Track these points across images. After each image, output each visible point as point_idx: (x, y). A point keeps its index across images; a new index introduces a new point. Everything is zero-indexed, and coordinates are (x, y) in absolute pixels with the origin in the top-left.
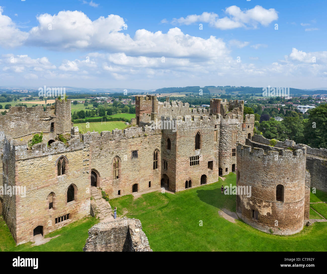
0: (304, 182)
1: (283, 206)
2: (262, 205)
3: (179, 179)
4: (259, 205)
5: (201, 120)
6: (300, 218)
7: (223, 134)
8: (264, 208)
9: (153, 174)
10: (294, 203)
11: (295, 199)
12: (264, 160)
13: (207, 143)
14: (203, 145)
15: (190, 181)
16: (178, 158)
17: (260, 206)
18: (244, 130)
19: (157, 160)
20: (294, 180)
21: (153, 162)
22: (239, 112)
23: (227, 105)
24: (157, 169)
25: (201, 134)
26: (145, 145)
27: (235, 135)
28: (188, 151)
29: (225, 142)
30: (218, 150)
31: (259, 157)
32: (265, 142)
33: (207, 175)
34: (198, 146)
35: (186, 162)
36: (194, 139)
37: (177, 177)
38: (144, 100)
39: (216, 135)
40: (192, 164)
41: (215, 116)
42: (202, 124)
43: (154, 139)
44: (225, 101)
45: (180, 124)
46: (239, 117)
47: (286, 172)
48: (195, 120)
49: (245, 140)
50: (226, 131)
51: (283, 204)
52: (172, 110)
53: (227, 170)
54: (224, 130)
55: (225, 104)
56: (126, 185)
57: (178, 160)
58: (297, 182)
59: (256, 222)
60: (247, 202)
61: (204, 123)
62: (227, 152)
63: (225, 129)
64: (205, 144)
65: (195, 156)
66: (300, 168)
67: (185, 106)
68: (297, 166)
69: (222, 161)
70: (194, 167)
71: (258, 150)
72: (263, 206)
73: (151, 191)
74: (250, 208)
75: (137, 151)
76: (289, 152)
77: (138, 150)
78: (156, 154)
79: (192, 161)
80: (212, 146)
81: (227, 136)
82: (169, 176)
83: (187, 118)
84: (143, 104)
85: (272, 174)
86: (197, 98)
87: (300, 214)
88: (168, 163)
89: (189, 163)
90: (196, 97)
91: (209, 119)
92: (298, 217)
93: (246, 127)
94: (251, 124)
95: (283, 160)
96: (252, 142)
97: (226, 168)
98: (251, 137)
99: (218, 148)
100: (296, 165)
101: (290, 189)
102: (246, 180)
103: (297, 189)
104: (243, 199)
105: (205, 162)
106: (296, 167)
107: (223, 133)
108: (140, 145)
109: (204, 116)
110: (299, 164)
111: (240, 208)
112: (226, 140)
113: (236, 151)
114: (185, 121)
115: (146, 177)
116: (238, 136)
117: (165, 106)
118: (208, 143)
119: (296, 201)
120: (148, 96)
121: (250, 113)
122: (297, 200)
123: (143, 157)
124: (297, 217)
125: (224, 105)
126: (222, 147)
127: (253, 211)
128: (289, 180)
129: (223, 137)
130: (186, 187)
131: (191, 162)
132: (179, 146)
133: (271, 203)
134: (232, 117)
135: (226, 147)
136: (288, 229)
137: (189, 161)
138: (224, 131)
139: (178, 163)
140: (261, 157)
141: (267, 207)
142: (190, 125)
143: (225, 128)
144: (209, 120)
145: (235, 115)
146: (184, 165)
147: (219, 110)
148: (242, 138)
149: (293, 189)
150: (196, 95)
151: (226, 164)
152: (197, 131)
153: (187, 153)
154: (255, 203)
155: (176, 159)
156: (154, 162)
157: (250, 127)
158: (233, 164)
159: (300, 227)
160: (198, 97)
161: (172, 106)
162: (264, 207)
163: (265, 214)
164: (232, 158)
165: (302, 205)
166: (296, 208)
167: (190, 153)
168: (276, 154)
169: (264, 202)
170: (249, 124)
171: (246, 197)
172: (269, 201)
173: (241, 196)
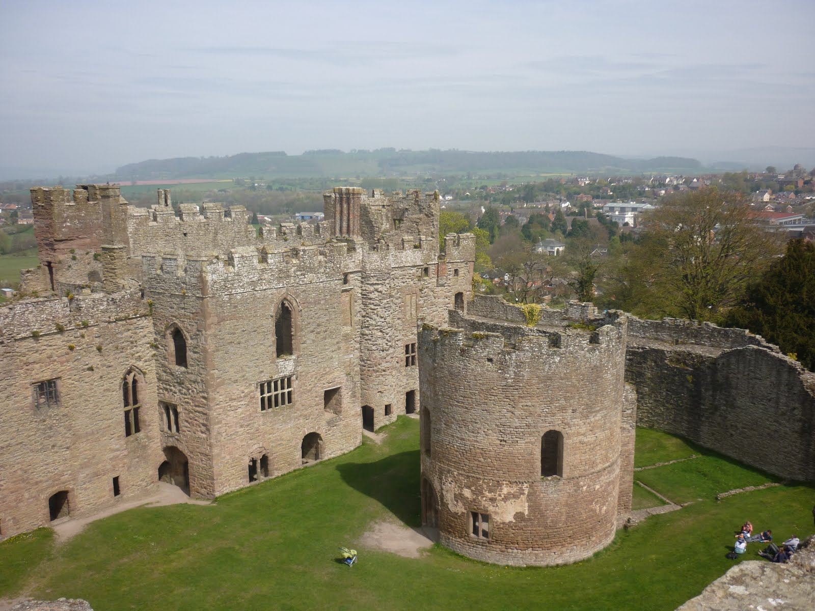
0: (619, 415)
1: (560, 488)
2: (500, 495)
3: (223, 455)
4: (489, 495)
5: (295, 261)
6: (607, 512)
7: (372, 302)
8: (505, 502)
9: (125, 453)
10: (590, 476)
11: (593, 464)
12: (503, 366)
13: (318, 333)
14: (304, 338)
15: (265, 460)
16: (218, 390)
17: (492, 500)
18: (441, 282)
19: (136, 406)
20: (592, 412)
21: (123, 412)
22: (423, 229)
23: (383, 206)
24: (141, 435)
25: (295, 304)
26: (85, 359)
27: (414, 301)
28: (250, 364)
29: (379, 326)
30: (357, 353)
31: (490, 360)
32: (507, 314)
33: (322, 432)
34: (284, 346)
35: (247, 399)
36: (270, 325)
37: (216, 451)
38: (68, 201)
39: (349, 305)
40: (266, 404)
41: (344, 244)
42: (299, 273)
43: (119, 336)
44: (377, 195)
45: (214, 277)
46: (424, 245)
47: (568, 394)
48: (269, 261)
49: (446, 315)
50: (381, 292)
51: (561, 483)
52: (185, 234)
53: (388, 410)
54: (376, 287)
55: (377, 203)
56: (21, 501)
57: (217, 396)
58: (599, 416)
59: (483, 544)
60: (455, 494)
61: (304, 269)
62: (388, 355)
63: (378, 284)
64: (312, 336)
65: (275, 377)
66: (609, 376)
67: (231, 217)
68: (601, 371)
69: (371, 385)
70: (276, 414)
71: (487, 337)
72: (503, 496)
73: (124, 507)
74: (466, 509)
75: (54, 382)
76: (579, 335)
77: (59, 378)
78: (130, 385)
79: (266, 395)
80: (337, 340)
81: (387, 305)
82: (186, 452)
83: (242, 257)
84: (67, 217)
85: (529, 404)
87: (607, 501)
88: (179, 409)
89: (256, 403)
90: (275, 187)
91: (321, 253)
92: (600, 510)
93: (450, 275)
94: (463, 265)
95: (560, 361)
96: (467, 317)
97: (386, 406)
98: (465, 302)
99: (358, 346)
100: (597, 370)
101: (581, 438)
103: (601, 435)
104: (444, 487)
105: (314, 394)
106: (598, 377)
107: (372, 296)
108: (68, 361)
109: (303, 245)
110: (607, 366)
111: (433, 515)
112: (383, 320)
113: (416, 350)
114: (233, 266)
115: (100, 466)
116: (422, 302)
117: (155, 219)
118: (321, 334)
119: (598, 469)
120: (85, 188)
121: (459, 230)
122: (600, 467)
123: (82, 399)
124: (598, 511)
125: (373, 208)
126: (370, 342)
127: (475, 514)
128: (578, 414)
129: (371, 309)
130: (252, 479)
131: (263, 400)
132: (218, 350)
133: (525, 485)
134: (401, 246)
135: (385, 340)
136: (575, 547)
137: (258, 395)
138: (376, 290)
139: (218, 406)
140: (495, 359)
141: (515, 497)
142: (254, 279)
143: (380, 282)
144: (321, 258)
145: (411, 238)
146: (240, 410)
147: (356, 224)
148: (435, 309)
149: (590, 438)
151: (386, 393)
152: (281, 298)
153: (248, 370)
154: (478, 492)
155: (211, 393)
156: (127, 414)
157: (461, 272)
158: (408, 390)
159: (607, 535)
161: (181, 219)
162: (506, 499)
163: (509, 518)
164: (404, 373)
165: (613, 476)
166: (597, 487)
167: (257, 370)
168: (540, 345)
169: (506, 484)
170: (459, 264)
171: (450, 479)
172: (521, 481)
173: (435, 478)
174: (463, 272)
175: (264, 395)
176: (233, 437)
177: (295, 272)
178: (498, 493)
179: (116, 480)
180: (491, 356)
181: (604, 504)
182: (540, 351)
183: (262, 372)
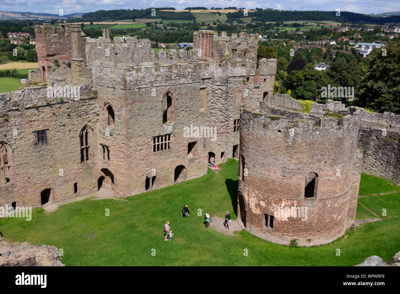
0: (352, 166)
1: (315, 204)
3: (132, 175)
4: (275, 206)
5: (175, 71)
6: (340, 219)
7: (217, 95)
9: (81, 171)
10: (332, 199)
11: (335, 192)
12: (287, 135)
13: (186, 111)
14: (178, 114)
16: (131, 140)
18: (256, 86)
19: (87, 146)
20: (336, 164)
21: (80, 149)
22: (248, 55)
23: (226, 41)
24: (89, 161)
25: (174, 95)
26: (61, 120)
27: (240, 96)
28: (149, 127)
29: (220, 109)
30: (207, 123)
31: (279, 131)
33: (186, 165)
35: (147, 145)
38: (54, 34)
39: (204, 97)
40: (156, 148)
42: (177, 78)
43: (79, 108)
44: (223, 36)
45: (131, 78)
46: (248, 65)
47: (323, 153)
48: (161, 71)
49: (258, 104)
50: (222, 90)
51: (315, 201)
52: (116, 54)
53: (223, 155)
54: (220, 87)
55: (222, 40)
56: (26, 193)
57: (130, 143)
58: (340, 166)
59: (270, 232)
60: (256, 204)
61: (180, 76)
62: (224, 125)
64: (183, 113)
65: (162, 134)
66: (347, 144)
67: (141, 45)
68: (343, 141)
70: (161, 154)
71: (279, 118)
73: (79, 199)
74: (261, 212)
75: (45, 132)
76: (331, 120)
77: (48, 130)
78: (84, 135)
79: (157, 144)
80: (196, 116)
81: (225, 98)
82: (113, 172)
83: (146, 68)
84: (53, 42)
85: (300, 157)
86: (170, 29)
87: (341, 213)
88: (110, 149)
89: (151, 148)
92: (337, 218)
93: (261, 82)
94: (269, 76)
95: (319, 134)
96: (269, 106)
97: (222, 153)
98: (269, 97)
99: (208, 119)
100: (340, 141)
101: (329, 177)
102: (255, 169)
104: (250, 199)
105: (183, 145)
106: (341, 144)
107: (217, 92)
108: (52, 121)
109: (180, 62)
110: (346, 138)
112: (222, 106)
114: (141, 73)
115: (68, 177)
116: (244, 97)
117: (100, 45)
118: (188, 112)
120: (63, 27)
121: (268, 57)
122: (337, 195)
123: (59, 141)
124: (335, 219)
125: (220, 42)
126: (215, 117)
127: (266, 216)
128: (327, 164)
129: (217, 99)
130: (147, 188)
131: (155, 146)
132: (131, 119)
133: (295, 201)
134: (234, 65)
135: (223, 117)
136: (321, 237)
137: (152, 143)
138: (220, 89)
139: (131, 149)
140: (282, 130)
142: (152, 80)
143: (222, 84)
144: (189, 70)
145: (240, 60)
146: (142, 151)
147: (210, 51)
148: (252, 100)
149: (334, 178)
150: (168, 25)
151: (222, 146)
152: (167, 91)
153: (147, 130)
154: (269, 203)
155: (127, 141)
156: (82, 150)
158: (235, 144)
159: (340, 232)
160: (172, 29)
163: (285, 219)
164: (233, 135)
165: (345, 200)
166: (336, 205)
167: (153, 130)
168: (309, 125)
169: (285, 200)
170: (267, 76)
171: (254, 195)
172: (293, 199)
173: (245, 194)
174: (269, 81)
175: (155, 144)
176: (138, 165)
177: (175, 77)
178: (280, 205)
179: (76, 185)
180: (280, 129)
181: (339, 215)
182: (308, 127)
183: (155, 131)
